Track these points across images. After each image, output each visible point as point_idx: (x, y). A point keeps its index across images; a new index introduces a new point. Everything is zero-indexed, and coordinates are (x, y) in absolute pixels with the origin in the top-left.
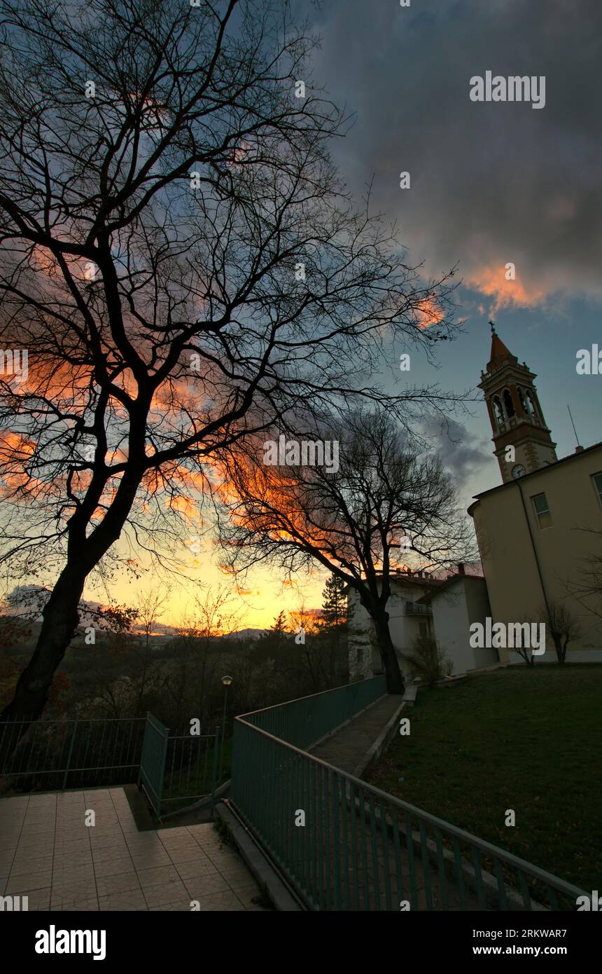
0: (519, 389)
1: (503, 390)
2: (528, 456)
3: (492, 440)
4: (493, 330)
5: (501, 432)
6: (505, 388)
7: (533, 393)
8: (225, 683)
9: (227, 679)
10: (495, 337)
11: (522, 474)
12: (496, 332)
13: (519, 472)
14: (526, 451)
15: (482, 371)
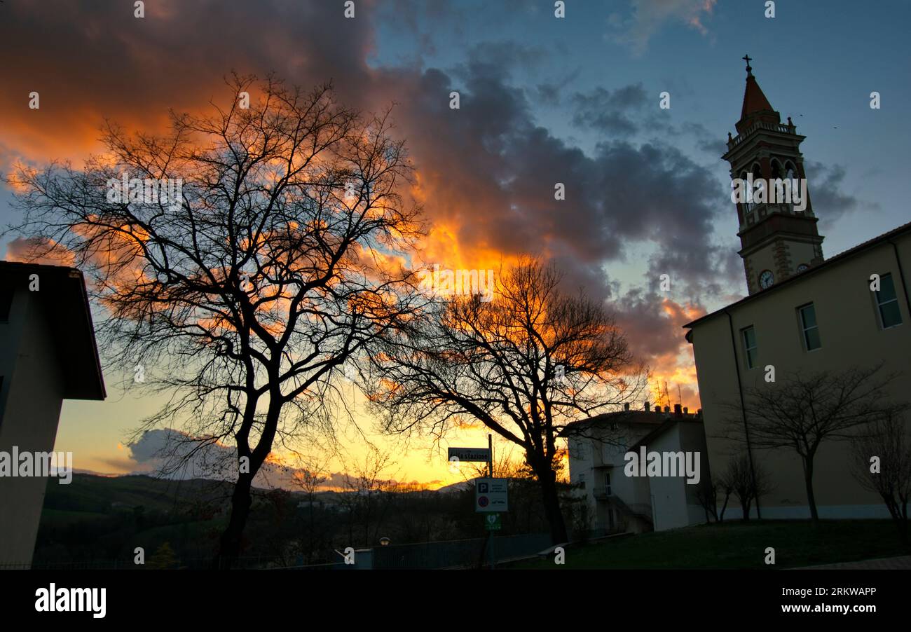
0: (774, 162)
1: (753, 165)
2: (777, 259)
3: (738, 235)
4: (749, 69)
5: (749, 224)
6: (755, 162)
7: (797, 165)
8: (383, 543)
9: (385, 540)
10: (751, 80)
11: (770, 283)
12: (753, 73)
13: (767, 281)
14: (775, 253)
15: (730, 134)
